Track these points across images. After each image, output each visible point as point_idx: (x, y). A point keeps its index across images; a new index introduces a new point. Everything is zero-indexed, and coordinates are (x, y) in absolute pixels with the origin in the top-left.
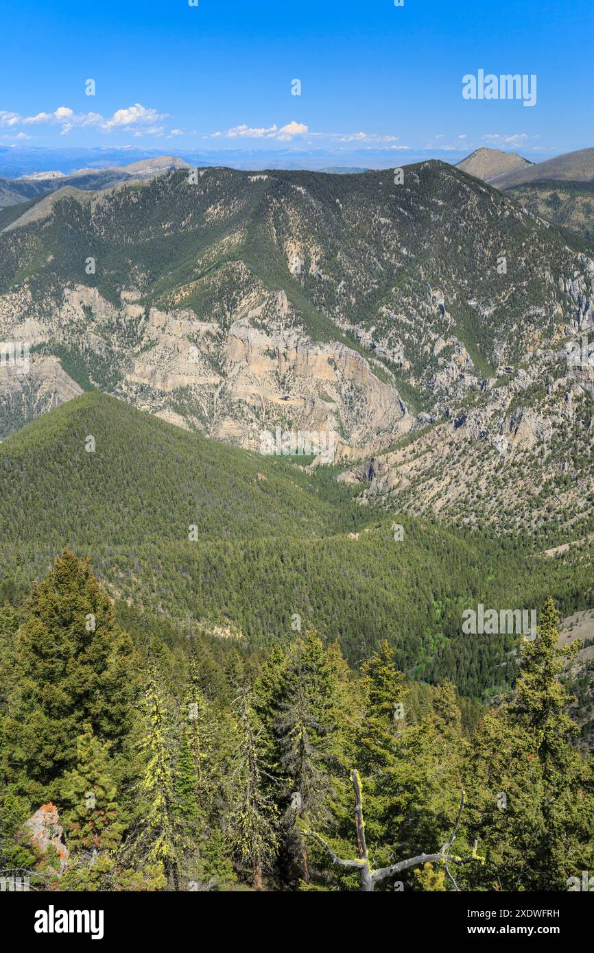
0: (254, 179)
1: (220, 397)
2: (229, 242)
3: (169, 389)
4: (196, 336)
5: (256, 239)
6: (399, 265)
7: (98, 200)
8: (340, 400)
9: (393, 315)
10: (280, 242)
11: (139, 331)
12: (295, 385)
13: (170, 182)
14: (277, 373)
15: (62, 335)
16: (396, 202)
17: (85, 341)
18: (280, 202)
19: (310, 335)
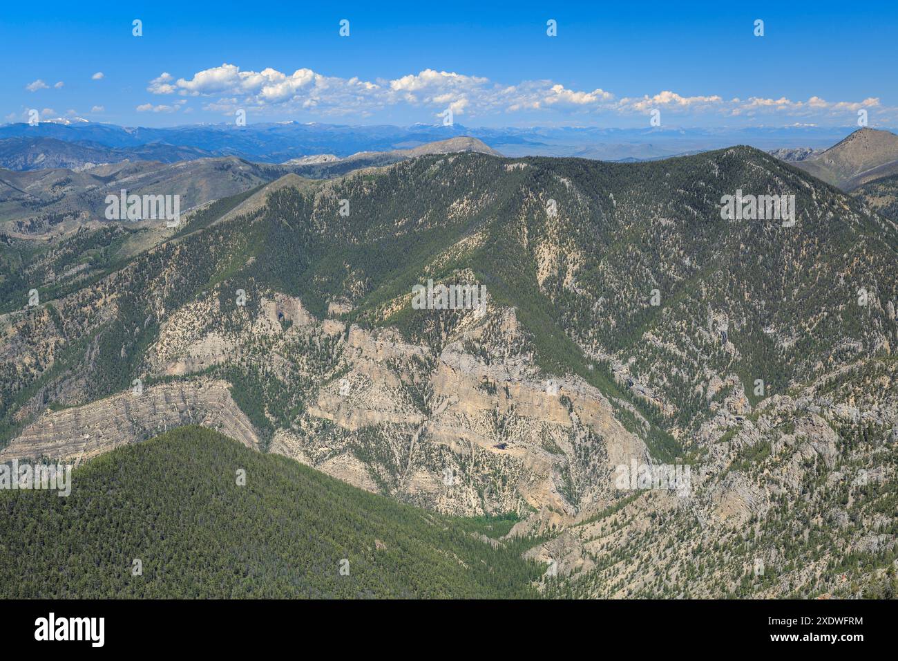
0: (510, 167)
1: (419, 441)
2: (466, 245)
3: (354, 428)
4: (398, 361)
5: (500, 243)
6: (678, 278)
7: (324, 191)
8: (573, 452)
9: (659, 344)
10: (532, 246)
11: (336, 353)
12: (516, 430)
13: (412, 170)
14: (494, 414)
15: (239, 354)
16: (682, 199)
17: (267, 363)
18: (537, 196)
19: (541, 366)
